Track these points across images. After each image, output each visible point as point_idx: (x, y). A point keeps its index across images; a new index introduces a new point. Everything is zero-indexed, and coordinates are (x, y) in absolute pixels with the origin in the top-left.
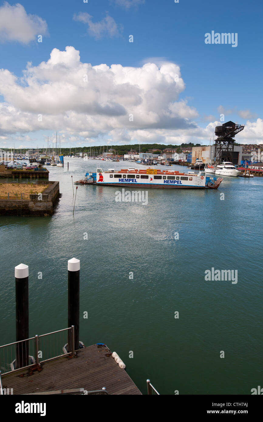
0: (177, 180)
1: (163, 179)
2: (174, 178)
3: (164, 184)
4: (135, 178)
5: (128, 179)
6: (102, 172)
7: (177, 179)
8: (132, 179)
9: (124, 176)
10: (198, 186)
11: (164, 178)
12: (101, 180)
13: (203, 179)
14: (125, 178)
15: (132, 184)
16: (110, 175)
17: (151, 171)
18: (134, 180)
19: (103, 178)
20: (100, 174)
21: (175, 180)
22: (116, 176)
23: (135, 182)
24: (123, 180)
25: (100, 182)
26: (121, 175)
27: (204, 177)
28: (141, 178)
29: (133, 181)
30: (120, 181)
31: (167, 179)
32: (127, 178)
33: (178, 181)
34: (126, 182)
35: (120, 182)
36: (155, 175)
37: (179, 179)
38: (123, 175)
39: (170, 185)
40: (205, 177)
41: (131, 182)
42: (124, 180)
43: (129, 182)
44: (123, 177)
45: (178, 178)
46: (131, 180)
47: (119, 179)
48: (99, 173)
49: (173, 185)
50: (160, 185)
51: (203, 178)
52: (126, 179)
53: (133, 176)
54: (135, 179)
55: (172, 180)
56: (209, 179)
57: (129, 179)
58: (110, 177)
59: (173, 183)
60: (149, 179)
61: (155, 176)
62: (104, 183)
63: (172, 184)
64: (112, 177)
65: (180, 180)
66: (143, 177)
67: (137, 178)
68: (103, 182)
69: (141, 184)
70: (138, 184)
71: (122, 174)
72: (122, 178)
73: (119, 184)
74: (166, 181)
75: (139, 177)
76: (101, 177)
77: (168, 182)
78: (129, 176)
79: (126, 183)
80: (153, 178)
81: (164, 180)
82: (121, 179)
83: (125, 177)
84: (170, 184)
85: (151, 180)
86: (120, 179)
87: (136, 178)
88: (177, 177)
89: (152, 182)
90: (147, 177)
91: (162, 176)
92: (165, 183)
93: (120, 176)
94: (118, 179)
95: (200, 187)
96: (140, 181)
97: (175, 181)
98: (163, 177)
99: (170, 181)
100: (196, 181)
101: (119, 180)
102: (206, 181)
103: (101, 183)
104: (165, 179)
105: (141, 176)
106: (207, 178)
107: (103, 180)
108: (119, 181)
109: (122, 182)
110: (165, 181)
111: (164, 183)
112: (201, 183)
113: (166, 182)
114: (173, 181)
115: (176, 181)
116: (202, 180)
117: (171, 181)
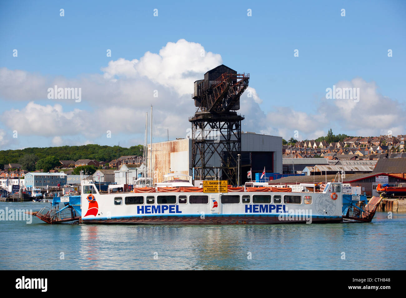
0: (275, 204)
1: (244, 201)
2: (267, 199)
3: (245, 215)
4: (175, 202)
5: (159, 207)
6: (95, 192)
7: (275, 201)
8: (168, 205)
9: (150, 200)
10: (325, 217)
11: (246, 199)
12: (93, 211)
13: (335, 199)
14: (151, 205)
15: (169, 217)
16: (116, 198)
17: (214, 185)
18: (175, 208)
19: (97, 206)
20: (89, 198)
21: (272, 203)
22: (129, 201)
23: (176, 214)
24: (147, 210)
25: (91, 217)
26: (142, 198)
27: (337, 193)
28: (191, 202)
29: (171, 209)
30: (141, 212)
31: (251, 203)
32: (156, 204)
33: (278, 206)
34: (154, 214)
35: (141, 214)
36: (225, 194)
37: (280, 201)
38: (148, 197)
39: (260, 215)
40: (340, 195)
41: (167, 213)
42: (151, 208)
43: (161, 214)
44: (148, 202)
45: (277, 199)
46: (167, 209)
47: (138, 207)
48: (87, 195)
49: (268, 215)
50: (238, 216)
51: (337, 196)
52: (153, 207)
53: (172, 199)
54: (175, 205)
55: (264, 205)
56: (349, 199)
58: (116, 203)
59: (267, 212)
60: (211, 203)
62: (101, 219)
63: (265, 213)
64: (121, 203)
65: (282, 203)
66: (194, 200)
67: (181, 202)
68: (97, 217)
69: (192, 217)
70: (185, 217)
71: (145, 195)
72: (145, 204)
73: (137, 218)
74: (251, 206)
75: (186, 201)
76: (93, 202)
77: (254, 209)
79: (154, 217)
80: (219, 201)
81: (246, 206)
82: (143, 207)
83: (153, 202)
84: (259, 213)
85: (216, 206)
86: (140, 206)
87: (177, 203)
88: (275, 197)
89: (217, 211)
90: (204, 200)
91: (241, 194)
92: (249, 213)
93: (139, 200)
94: (134, 207)
95: (331, 217)
96: (187, 209)
97: (270, 206)
98: (244, 197)
99: (259, 207)
100: (321, 204)
101: (139, 210)
102: (344, 204)
103: (94, 220)
104: (248, 201)
105: (191, 197)
106: (344, 196)
107: (97, 210)
108: (138, 213)
109: (145, 214)
110: (249, 207)
111: (244, 213)
112: (333, 209)
113: (250, 209)
114: (266, 206)
115: (274, 206)
116: (334, 201)
117: (261, 206)
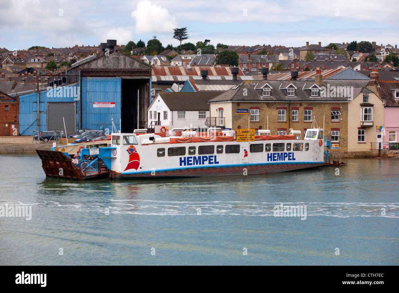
0: (288, 152)
1: (266, 150)
2: (282, 146)
3: (267, 164)
4: (213, 153)
5: (199, 158)
7: (287, 149)
8: (208, 155)
9: (192, 150)
10: (315, 163)
11: (268, 147)
12: (134, 164)
13: (321, 146)
14: (193, 156)
15: (208, 168)
16: (159, 150)
17: (245, 134)
18: (213, 158)
20: (131, 150)
21: (285, 151)
22: (173, 152)
23: (214, 165)
24: (188, 161)
25: (132, 171)
26: (184, 149)
28: (227, 152)
29: (210, 160)
30: (183, 163)
31: (272, 151)
32: (197, 155)
33: (289, 154)
34: (196, 166)
35: (183, 166)
36: (253, 143)
37: (290, 149)
38: (190, 148)
39: (278, 164)
41: (206, 164)
42: (192, 159)
43: (202, 165)
44: (190, 153)
45: (289, 147)
46: (206, 160)
47: (181, 158)
48: (128, 146)
49: (282, 163)
50: (262, 165)
52: (195, 158)
53: (210, 149)
54: (214, 155)
55: (280, 153)
57: (202, 156)
58: (159, 155)
59: (282, 160)
60: (242, 152)
61: (251, 146)
62: (143, 173)
64: (163, 155)
65: (292, 150)
66: (229, 149)
67: (218, 152)
68: (139, 170)
69: (228, 167)
70: (222, 168)
71: (187, 145)
72: (187, 155)
73: (180, 170)
75: (222, 151)
77: (274, 157)
78: (202, 150)
79: (195, 169)
80: (248, 150)
81: (268, 154)
82: (185, 158)
83: (194, 153)
84: (277, 162)
85: (246, 155)
86: (183, 157)
87: (215, 153)
88: (287, 144)
90: (237, 149)
91: (265, 143)
93: (181, 151)
94: (177, 159)
96: (224, 160)
97: (285, 153)
98: (266, 145)
99: (277, 156)
100: (314, 150)
101: (181, 161)
103: (135, 174)
105: (227, 147)
107: (139, 163)
108: (181, 165)
109: (187, 166)
110: (270, 155)
111: (267, 162)
112: (319, 155)
113: (271, 157)
114: (282, 154)
116: (320, 148)
